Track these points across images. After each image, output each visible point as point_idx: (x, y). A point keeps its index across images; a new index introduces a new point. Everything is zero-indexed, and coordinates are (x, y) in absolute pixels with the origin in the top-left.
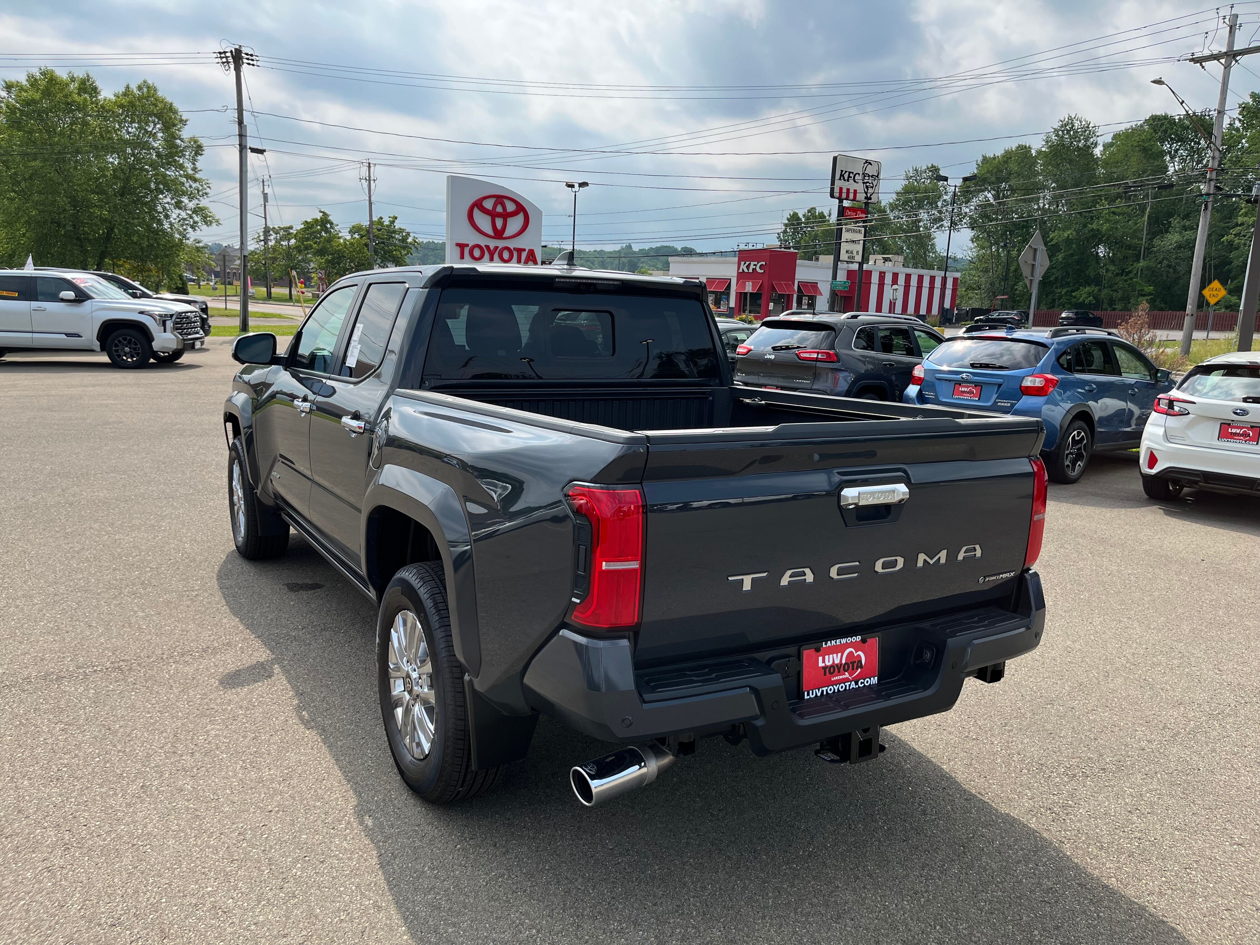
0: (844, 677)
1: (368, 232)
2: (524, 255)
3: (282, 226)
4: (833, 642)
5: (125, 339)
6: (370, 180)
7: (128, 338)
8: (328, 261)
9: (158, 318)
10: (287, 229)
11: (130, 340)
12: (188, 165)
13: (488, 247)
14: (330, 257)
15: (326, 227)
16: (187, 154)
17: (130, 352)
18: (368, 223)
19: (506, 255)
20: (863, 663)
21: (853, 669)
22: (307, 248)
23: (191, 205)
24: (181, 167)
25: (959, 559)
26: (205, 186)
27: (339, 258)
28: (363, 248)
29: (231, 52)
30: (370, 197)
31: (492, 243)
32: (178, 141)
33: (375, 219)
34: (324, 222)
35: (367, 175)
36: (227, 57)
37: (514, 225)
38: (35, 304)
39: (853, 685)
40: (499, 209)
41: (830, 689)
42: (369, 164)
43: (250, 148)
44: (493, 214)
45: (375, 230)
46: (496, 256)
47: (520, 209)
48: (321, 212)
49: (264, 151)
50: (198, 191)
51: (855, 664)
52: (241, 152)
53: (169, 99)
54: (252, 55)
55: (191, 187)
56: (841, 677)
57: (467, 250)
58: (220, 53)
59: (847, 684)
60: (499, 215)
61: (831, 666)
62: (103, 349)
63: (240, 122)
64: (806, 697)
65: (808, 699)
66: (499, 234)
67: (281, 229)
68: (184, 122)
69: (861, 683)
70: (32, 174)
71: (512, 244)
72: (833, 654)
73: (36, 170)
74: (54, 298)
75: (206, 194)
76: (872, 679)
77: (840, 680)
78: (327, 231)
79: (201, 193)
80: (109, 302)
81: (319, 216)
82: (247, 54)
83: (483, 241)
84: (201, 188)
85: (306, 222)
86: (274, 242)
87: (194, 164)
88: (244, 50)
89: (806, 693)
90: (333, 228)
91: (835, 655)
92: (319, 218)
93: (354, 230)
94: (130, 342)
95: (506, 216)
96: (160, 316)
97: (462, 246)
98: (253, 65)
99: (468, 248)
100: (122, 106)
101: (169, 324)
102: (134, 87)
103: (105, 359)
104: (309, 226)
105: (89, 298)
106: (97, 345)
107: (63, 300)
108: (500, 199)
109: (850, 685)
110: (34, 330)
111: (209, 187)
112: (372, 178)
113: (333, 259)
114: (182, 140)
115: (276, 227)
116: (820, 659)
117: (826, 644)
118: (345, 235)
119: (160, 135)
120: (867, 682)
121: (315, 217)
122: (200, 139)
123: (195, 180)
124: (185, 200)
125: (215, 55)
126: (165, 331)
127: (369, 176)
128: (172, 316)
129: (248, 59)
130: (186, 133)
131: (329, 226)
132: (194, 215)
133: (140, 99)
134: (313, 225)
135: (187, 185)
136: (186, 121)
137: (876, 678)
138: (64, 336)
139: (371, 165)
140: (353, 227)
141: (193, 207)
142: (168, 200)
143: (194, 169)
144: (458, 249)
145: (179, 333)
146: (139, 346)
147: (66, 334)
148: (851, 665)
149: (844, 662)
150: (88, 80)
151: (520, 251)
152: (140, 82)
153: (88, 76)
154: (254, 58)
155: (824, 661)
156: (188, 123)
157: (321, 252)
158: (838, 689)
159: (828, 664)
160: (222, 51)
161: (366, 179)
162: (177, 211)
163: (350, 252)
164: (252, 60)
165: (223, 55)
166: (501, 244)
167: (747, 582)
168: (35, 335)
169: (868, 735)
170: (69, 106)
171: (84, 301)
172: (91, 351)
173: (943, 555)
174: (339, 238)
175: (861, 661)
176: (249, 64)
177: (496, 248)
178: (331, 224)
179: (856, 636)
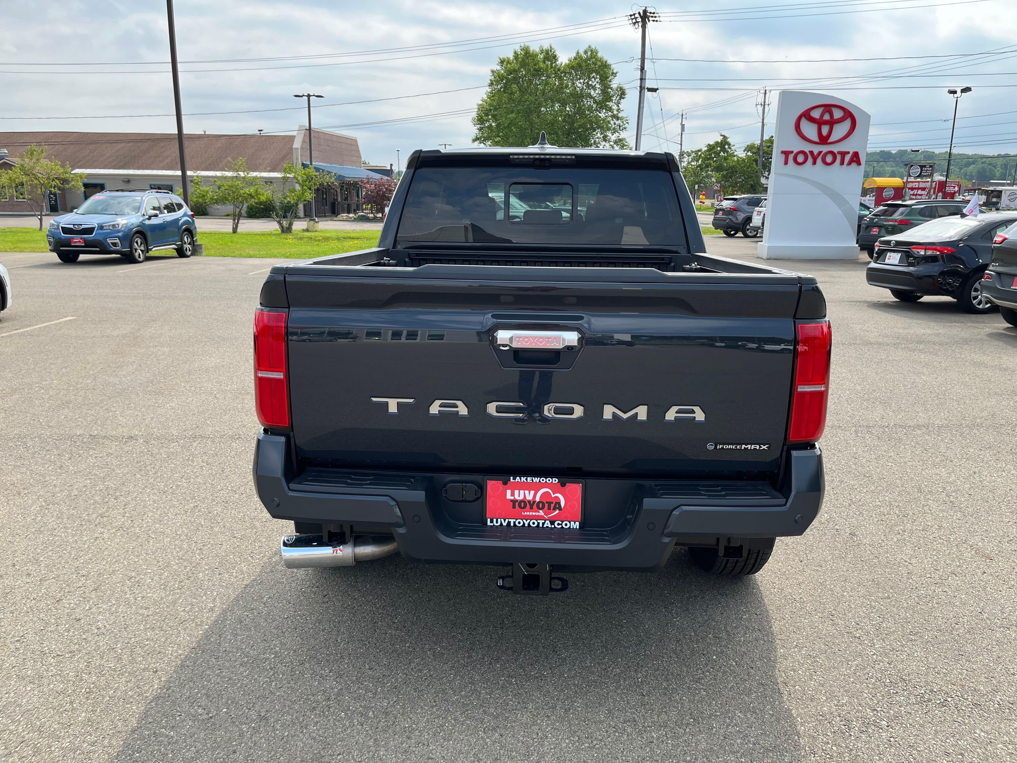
0: (537, 514)
1: (759, 149)
2: (847, 158)
3: (694, 150)
4: (523, 479)
6: (764, 105)
8: (723, 176)
10: (696, 152)
12: (615, 107)
13: (812, 152)
14: (725, 173)
15: (725, 148)
16: (614, 99)
18: (760, 142)
19: (829, 159)
20: (562, 506)
21: (549, 508)
22: (707, 166)
23: (613, 138)
24: (610, 109)
25: (667, 418)
26: (625, 122)
27: (732, 173)
28: (752, 164)
29: (639, 13)
30: (763, 119)
31: (816, 149)
32: (610, 90)
33: (766, 137)
34: (724, 144)
35: (763, 100)
36: (636, 18)
37: (840, 130)
39: (548, 524)
40: (827, 117)
41: (519, 523)
42: (766, 91)
43: (647, 88)
44: (819, 123)
45: (765, 148)
46: (819, 160)
47: (848, 115)
48: (721, 135)
49: (658, 89)
50: (620, 126)
51: (552, 506)
52: (640, 92)
53: (605, 59)
54: (654, 13)
55: (615, 124)
56: (534, 514)
57: (791, 157)
58: (631, 16)
59: (541, 522)
60: (826, 123)
61: (521, 501)
63: (642, 69)
64: (489, 523)
65: (491, 526)
66: (824, 140)
67: (692, 152)
68: (614, 74)
69: (558, 524)
70: (510, 123)
71: (836, 149)
72: (524, 490)
73: (512, 121)
75: (625, 128)
76: (572, 523)
77: (532, 515)
78: (725, 151)
79: (621, 128)
81: (719, 139)
82: (650, 13)
83: (807, 148)
84: (622, 124)
85: (709, 145)
86: (686, 163)
87: (618, 106)
88: (649, 10)
89: (489, 520)
90: (730, 148)
91: (527, 492)
92: (720, 141)
93: (749, 148)
95: (832, 123)
97: (786, 153)
98: (657, 21)
99: (793, 155)
100: (573, 68)
102: (582, 52)
104: (711, 148)
108: (828, 108)
109: (543, 524)
111: (628, 123)
112: (767, 103)
113: (727, 174)
114: (611, 88)
115: (689, 151)
116: (509, 492)
117: (514, 479)
118: (741, 154)
119: (598, 86)
120: (566, 525)
121: (716, 140)
122: (624, 86)
123: (618, 119)
124: (609, 134)
125: (627, 18)
127: (765, 102)
129: (652, 17)
130: (615, 84)
131: (727, 147)
132: (615, 145)
133: (586, 61)
134: (714, 147)
135: (612, 122)
136: (616, 73)
137: (577, 523)
139: (767, 92)
140: (748, 146)
141: (615, 139)
142: (599, 135)
143: (618, 110)
144: (783, 156)
148: (546, 505)
149: (538, 499)
150: (551, 50)
151: (843, 154)
152: (585, 47)
153: (551, 47)
154: (655, 15)
155: (513, 494)
156: (617, 75)
157: (718, 169)
158: (529, 524)
159: (517, 497)
160: (632, 14)
161: (761, 104)
162: (604, 143)
163: (741, 168)
164: (655, 17)
165: (633, 17)
166: (825, 149)
167: (393, 405)
169: (534, 571)
170: (538, 73)
173: (642, 410)
174: (734, 156)
176: (654, 21)
177: (820, 152)
178: (729, 144)
179: (552, 478)
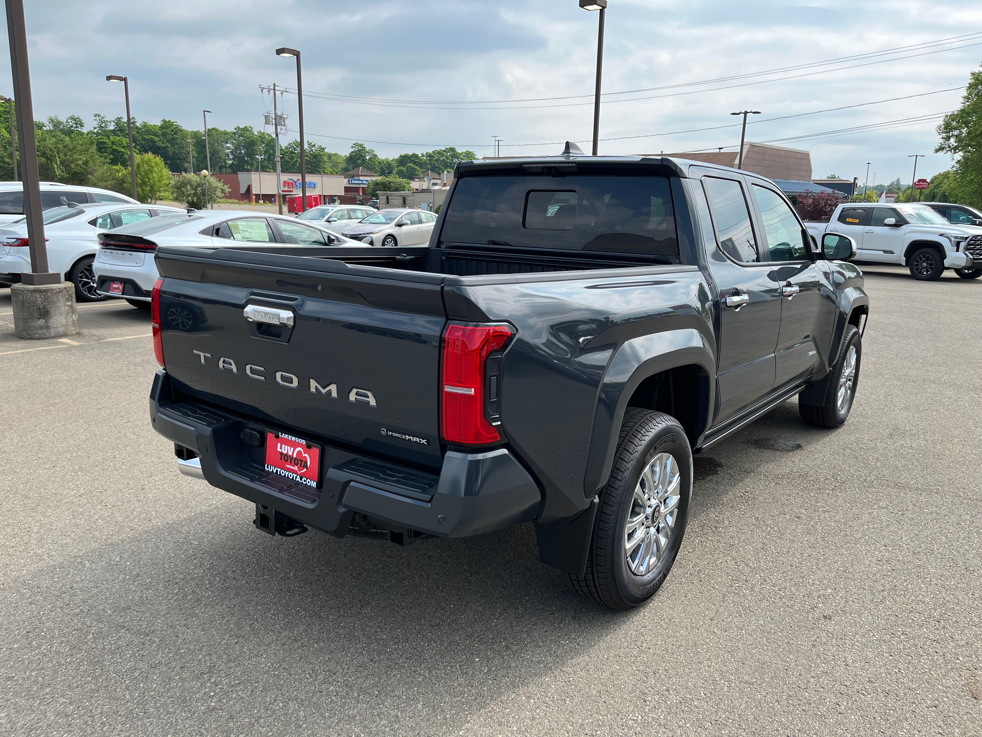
0: (293, 468)
5: (924, 256)
7: (927, 255)
9: (953, 239)
11: (928, 257)
17: (927, 266)
20: (308, 465)
21: (301, 465)
25: (350, 398)
38: (867, 228)
51: (303, 463)
61: (286, 455)
62: (907, 264)
65: (267, 471)
72: (287, 446)
74: (880, 223)
76: (312, 482)
80: (919, 227)
89: (266, 466)
91: (289, 448)
94: (928, 258)
96: (955, 237)
101: (963, 245)
103: (907, 271)
105: (906, 222)
106: (903, 261)
107: (886, 225)
109: (296, 478)
110: (864, 247)
116: (279, 445)
120: (309, 482)
126: (957, 251)
128: (966, 238)
138: (882, 252)
145: (970, 253)
146: (933, 262)
147: (883, 251)
148: (299, 462)
149: (295, 456)
155: (281, 448)
158: (288, 475)
159: (283, 451)
168: (863, 251)
171: (902, 225)
172: (899, 265)
173: (333, 388)
175: (307, 462)
